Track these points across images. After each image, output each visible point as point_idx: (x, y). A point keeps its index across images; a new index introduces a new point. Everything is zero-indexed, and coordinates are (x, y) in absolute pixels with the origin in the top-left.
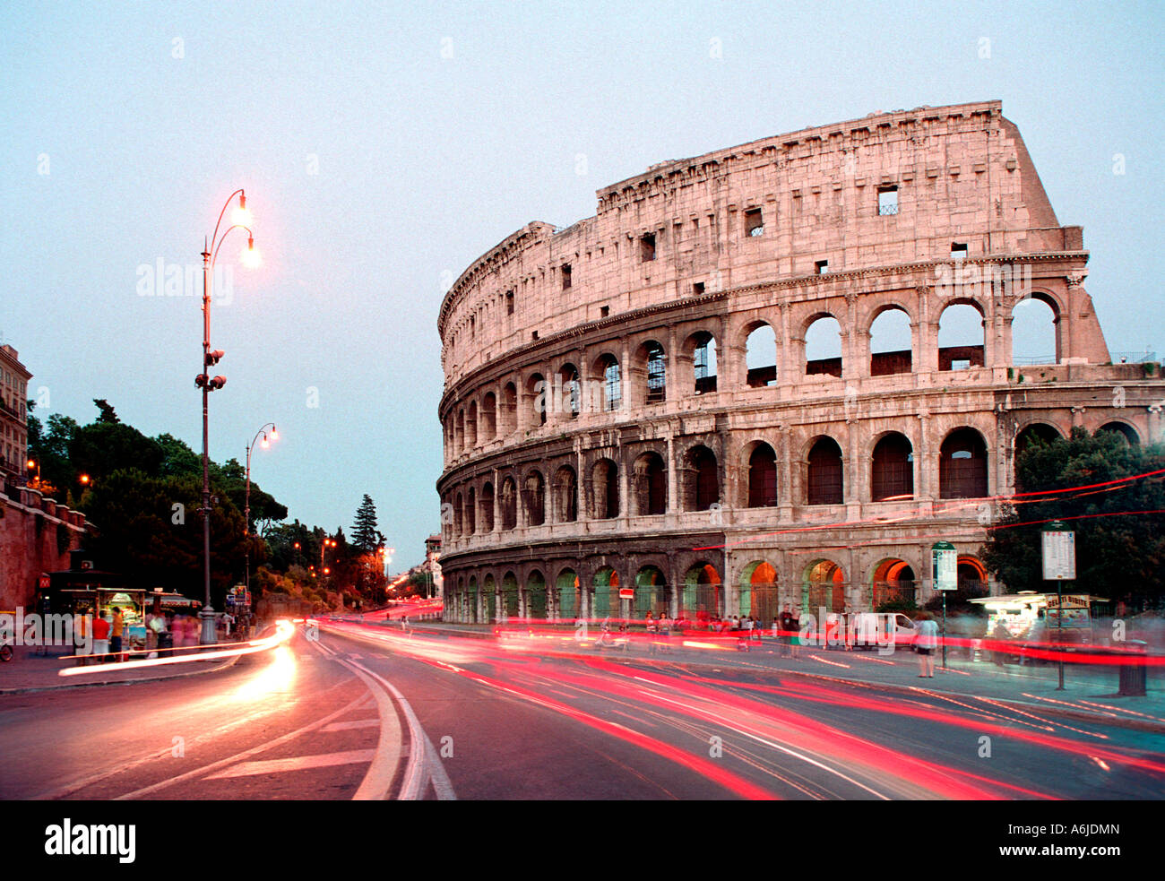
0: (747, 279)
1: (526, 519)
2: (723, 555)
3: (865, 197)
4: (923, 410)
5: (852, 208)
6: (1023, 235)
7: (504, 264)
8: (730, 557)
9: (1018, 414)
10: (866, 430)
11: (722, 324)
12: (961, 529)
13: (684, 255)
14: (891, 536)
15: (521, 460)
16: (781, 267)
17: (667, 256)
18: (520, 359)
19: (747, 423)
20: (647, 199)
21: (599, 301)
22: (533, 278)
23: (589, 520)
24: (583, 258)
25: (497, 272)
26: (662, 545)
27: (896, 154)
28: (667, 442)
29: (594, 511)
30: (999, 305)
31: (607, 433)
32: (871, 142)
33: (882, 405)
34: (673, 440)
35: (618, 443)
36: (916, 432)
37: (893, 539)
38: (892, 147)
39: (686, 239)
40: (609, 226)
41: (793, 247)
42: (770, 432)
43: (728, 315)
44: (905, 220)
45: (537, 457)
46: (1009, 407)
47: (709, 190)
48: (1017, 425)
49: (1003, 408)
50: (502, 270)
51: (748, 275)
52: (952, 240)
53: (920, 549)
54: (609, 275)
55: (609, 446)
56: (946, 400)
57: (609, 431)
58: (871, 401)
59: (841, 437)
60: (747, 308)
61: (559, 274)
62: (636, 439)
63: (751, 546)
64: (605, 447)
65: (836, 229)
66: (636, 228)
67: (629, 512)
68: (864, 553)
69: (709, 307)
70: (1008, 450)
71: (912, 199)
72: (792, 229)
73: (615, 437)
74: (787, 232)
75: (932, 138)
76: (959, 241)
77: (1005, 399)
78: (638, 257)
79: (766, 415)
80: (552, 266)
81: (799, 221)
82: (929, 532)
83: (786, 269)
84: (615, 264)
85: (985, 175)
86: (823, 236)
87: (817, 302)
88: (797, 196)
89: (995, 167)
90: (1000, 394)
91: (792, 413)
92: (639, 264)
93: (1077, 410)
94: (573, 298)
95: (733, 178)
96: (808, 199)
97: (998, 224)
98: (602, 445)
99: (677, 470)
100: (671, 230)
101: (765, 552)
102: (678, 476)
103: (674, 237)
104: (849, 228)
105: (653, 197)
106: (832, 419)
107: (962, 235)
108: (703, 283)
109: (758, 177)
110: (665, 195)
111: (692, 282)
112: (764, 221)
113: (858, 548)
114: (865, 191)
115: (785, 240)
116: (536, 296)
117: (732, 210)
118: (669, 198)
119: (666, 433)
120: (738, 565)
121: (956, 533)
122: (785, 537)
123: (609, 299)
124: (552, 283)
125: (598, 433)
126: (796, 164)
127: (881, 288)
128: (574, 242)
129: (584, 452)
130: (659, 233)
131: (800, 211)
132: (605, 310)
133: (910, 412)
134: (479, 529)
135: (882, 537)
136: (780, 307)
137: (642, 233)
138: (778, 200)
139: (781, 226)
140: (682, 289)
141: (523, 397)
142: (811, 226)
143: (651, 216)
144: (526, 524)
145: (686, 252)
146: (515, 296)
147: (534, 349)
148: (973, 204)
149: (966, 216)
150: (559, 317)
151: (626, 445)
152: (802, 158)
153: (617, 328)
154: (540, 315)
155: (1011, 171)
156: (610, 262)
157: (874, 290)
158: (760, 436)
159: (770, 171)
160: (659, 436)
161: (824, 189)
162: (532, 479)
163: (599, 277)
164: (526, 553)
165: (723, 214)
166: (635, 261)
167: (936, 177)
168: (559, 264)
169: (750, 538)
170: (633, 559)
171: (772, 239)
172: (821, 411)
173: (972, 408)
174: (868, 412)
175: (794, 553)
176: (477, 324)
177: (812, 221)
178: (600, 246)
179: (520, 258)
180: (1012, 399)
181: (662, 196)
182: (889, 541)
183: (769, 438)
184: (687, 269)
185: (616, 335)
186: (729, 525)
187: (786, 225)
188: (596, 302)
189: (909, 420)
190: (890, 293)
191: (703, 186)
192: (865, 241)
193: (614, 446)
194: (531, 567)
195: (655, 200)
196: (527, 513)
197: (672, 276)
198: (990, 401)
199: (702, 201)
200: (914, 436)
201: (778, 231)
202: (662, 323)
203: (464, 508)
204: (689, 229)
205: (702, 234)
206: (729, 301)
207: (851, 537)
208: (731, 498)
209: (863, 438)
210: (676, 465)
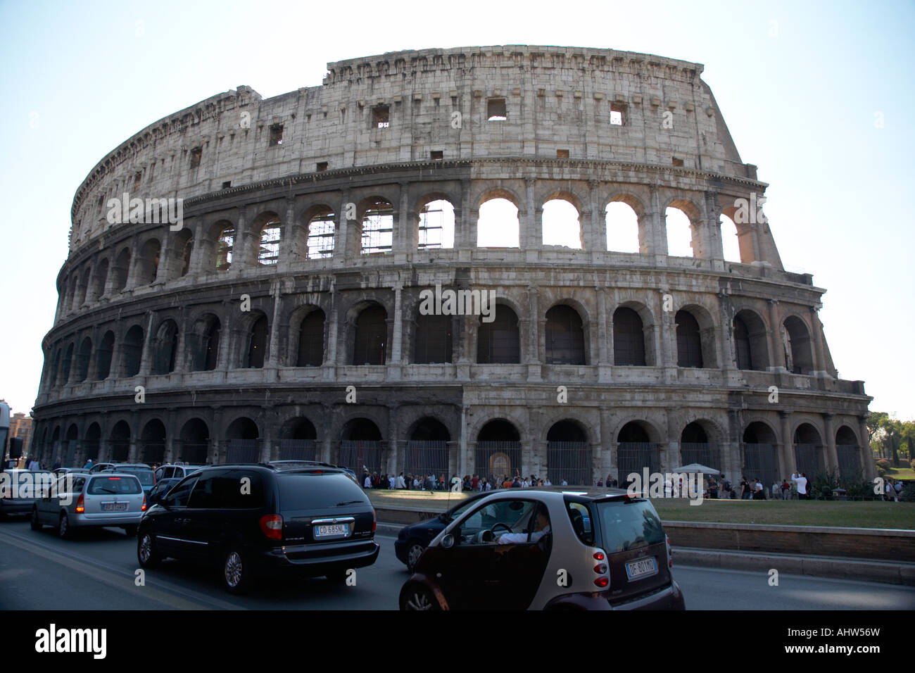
0: (489, 154)
1: (188, 364)
2: (458, 410)
3: (602, 108)
4: (664, 286)
5: (591, 114)
6: (722, 163)
7: (193, 125)
8: (466, 413)
9: (733, 299)
10: (611, 298)
11: (462, 189)
12: (701, 396)
13: (423, 126)
14: (641, 398)
15: (192, 302)
16: (525, 148)
17: (402, 125)
18: (205, 206)
19: (491, 279)
20: (383, 77)
21: (315, 157)
22: (233, 136)
23: (280, 367)
24: (300, 119)
25: (183, 131)
26: (382, 397)
27: (626, 83)
28: (395, 291)
29: (287, 358)
30: (713, 210)
31: (318, 278)
32: (606, 68)
33: (628, 277)
34: (402, 290)
35: (332, 288)
36: (656, 305)
37: (643, 401)
38: (622, 76)
39: (425, 113)
40: (337, 93)
41: (536, 135)
42: (515, 291)
43: (470, 181)
44: (636, 131)
45: (217, 299)
46: (730, 292)
47: (452, 78)
48: (733, 309)
49: (726, 293)
50: (190, 129)
51: (491, 151)
52: (672, 154)
53: (665, 413)
54: (330, 135)
55: (318, 292)
56: (682, 279)
57: (321, 276)
58: (620, 272)
59: (588, 302)
60: (491, 176)
61: (266, 132)
62: (356, 286)
63: (494, 402)
64: (313, 292)
65: (577, 127)
66: (368, 98)
67: (337, 361)
68: (612, 415)
69: (450, 171)
70: (730, 328)
71: (640, 117)
72: (535, 119)
73: (328, 282)
74: (531, 121)
75: (652, 78)
76: (678, 156)
77: (726, 285)
78: (369, 122)
79: (513, 275)
80: (260, 124)
81: (541, 115)
82: (675, 397)
83: (530, 150)
84: (339, 127)
85: (693, 113)
86: (565, 130)
87: (561, 182)
88: (541, 95)
89: (699, 110)
90: (723, 280)
91: (541, 275)
92: (368, 129)
93: (775, 302)
94: (280, 154)
95: (478, 72)
96: (551, 100)
97: (706, 151)
98: (310, 289)
99: (403, 321)
100: (409, 104)
101: (507, 410)
102: (404, 327)
103: (412, 110)
104: (588, 128)
105: (390, 75)
106: (582, 284)
107: (681, 152)
108: (442, 152)
109: (502, 75)
110: (404, 75)
111: (428, 149)
112: (508, 109)
113: (610, 408)
114: (601, 103)
115: (529, 127)
116: (234, 150)
117: (476, 96)
118: (409, 78)
119: (395, 282)
120: (475, 422)
121: (697, 399)
122: (533, 395)
123: (329, 156)
124: (257, 139)
125: (307, 277)
126: (539, 71)
127: (620, 179)
128: (292, 106)
129: (284, 296)
130: (394, 105)
131: (543, 107)
132: (322, 166)
133: (653, 286)
134: (114, 373)
135: (633, 399)
136: (525, 180)
137: (375, 103)
138: (522, 95)
139: (526, 116)
140: (417, 154)
141: (202, 242)
142: (553, 121)
143: (387, 90)
144: (187, 369)
145: (424, 124)
146: (204, 151)
147: (225, 196)
148: (686, 132)
149: (682, 140)
150: (263, 170)
151: (340, 291)
152: (545, 68)
153: (339, 181)
154: (236, 168)
155: (710, 116)
156: (334, 125)
157: (614, 179)
158: (504, 294)
159: (515, 72)
160: (385, 285)
161: (565, 95)
162: (200, 323)
163: (319, 136)
164: (186, 398)
165: (467, 98)
166: (364, 125)
167: (657, 106)
168: (269, 123)
169: (493, 394)
170: (338, 410)
171: (516, 125)
172: (571, 276)
173: (702, 289)
174: (616, 282)
175: (541, 411)
176: (145, 179)
177: (554, 117)
178: (325, 109)
179: (218, 118)
180: (731, 286)
181: (400, 77)
182: (640, 404)
183: (514, 297)
184: (425, 138)
185: (336, 188)
186: (469, 380)
187: (531, 116)
188: (312, 157)
189: (650, 294)
190: (627, 186)
191: (446, 73)
192: (602, 141)
193: (325, 292)
194: (190, 415)
195: (392, 79)
196: (190, 357)
197: (409, 141)
198: (716, 286)
199: (443, 85)
200: (655, 308)
201: (521, 119)
202: (393, 181)
203: (93, 352)
204: (428, 105)
205: (442, 111)
206: (472, 169)
207: (603, 398)
208: (469, 352)
209: (609, 306)
210: (404, 315)
